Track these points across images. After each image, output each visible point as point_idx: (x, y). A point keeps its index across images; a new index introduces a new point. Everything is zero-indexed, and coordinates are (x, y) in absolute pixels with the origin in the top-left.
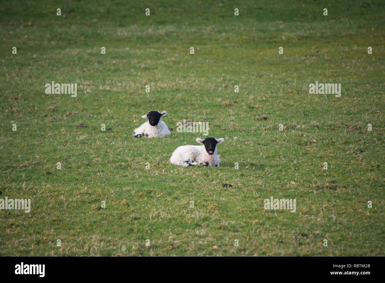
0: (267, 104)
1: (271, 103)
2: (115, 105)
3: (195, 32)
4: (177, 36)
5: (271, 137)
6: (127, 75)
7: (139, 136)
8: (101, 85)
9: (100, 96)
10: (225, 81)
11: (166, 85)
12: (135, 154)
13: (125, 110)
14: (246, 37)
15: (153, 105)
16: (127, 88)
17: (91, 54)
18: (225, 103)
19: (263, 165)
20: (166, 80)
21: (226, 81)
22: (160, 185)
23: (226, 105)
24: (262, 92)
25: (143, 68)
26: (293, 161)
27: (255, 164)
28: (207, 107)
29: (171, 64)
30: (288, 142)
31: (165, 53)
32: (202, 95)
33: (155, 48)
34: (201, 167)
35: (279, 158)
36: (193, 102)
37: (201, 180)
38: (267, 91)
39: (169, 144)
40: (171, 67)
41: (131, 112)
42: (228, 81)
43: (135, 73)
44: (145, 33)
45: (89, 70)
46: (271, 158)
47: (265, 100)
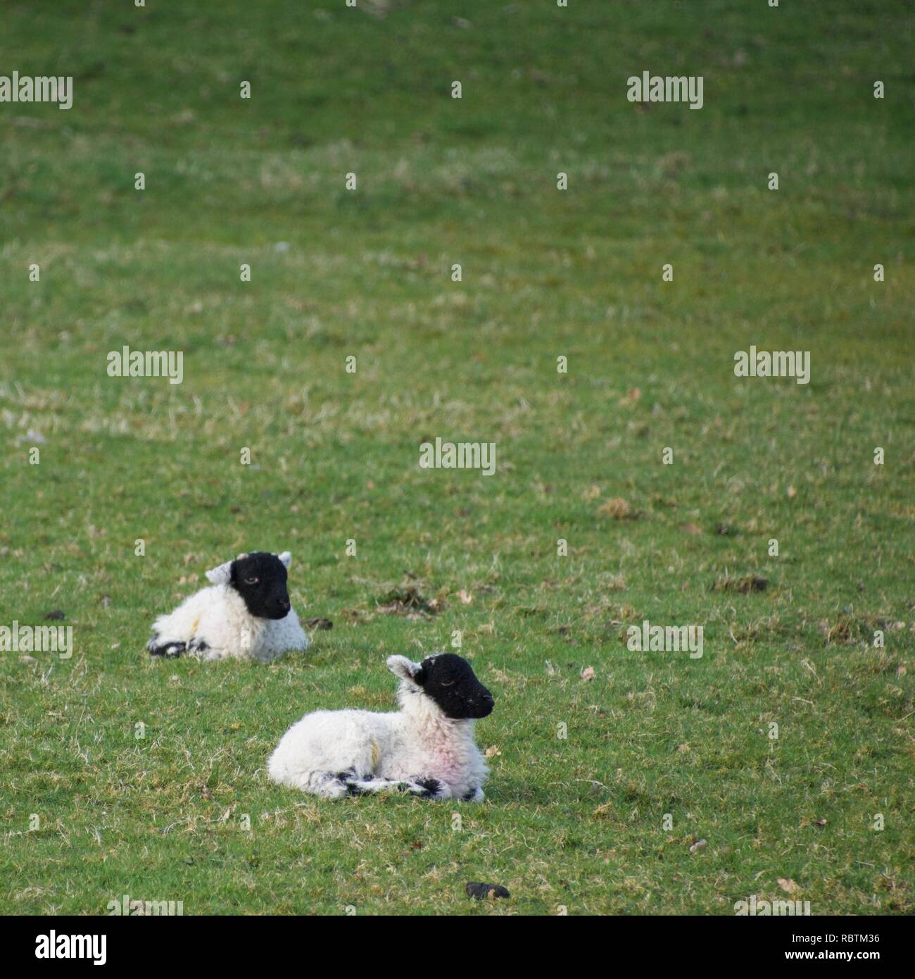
0: (801, 516)
1: (820, 511)
2: (128, 502)
3: (597, 181)
4: (517, 194)
5: (751, 673)
6: (230, 368)
7: (172, 650)
8: (97, 409)
9: (77, 460)
10: (650, 407)
11: (382, 418)
12: (121, 735)
13: (163, 529)
14: (816, 208)
15: (294, 509)
16: (209, 427)
17: (105, 271)
18: (612, 509)
19: (679, 801)
20: (388, 398)
21: (657, 407)
22: (184, 880)
23: (617, 517)
24: (793, 461)
25: (314, 337)
26: (820, 785)
27: (642, 797)
28: (528, 525)
29: (443, 321)
30: (818, 697)
31: (439, 272)
32: (527, 468)
33: (400, 248)
34: (399, 801)
35: (761, 769)
36: (475, 498)
37: (377, 862)
38: (816, 460)
39: (289, 690)
40: (438, 334)
41: (188, 537)
42: (663, 405)
43: (272, 359)
44: (380, 177)
45: (79, 341)
46: (724, 770)
47: (794, 498)
